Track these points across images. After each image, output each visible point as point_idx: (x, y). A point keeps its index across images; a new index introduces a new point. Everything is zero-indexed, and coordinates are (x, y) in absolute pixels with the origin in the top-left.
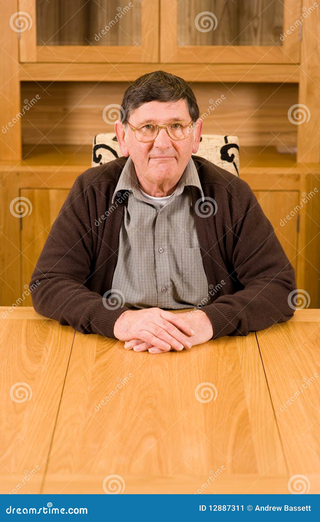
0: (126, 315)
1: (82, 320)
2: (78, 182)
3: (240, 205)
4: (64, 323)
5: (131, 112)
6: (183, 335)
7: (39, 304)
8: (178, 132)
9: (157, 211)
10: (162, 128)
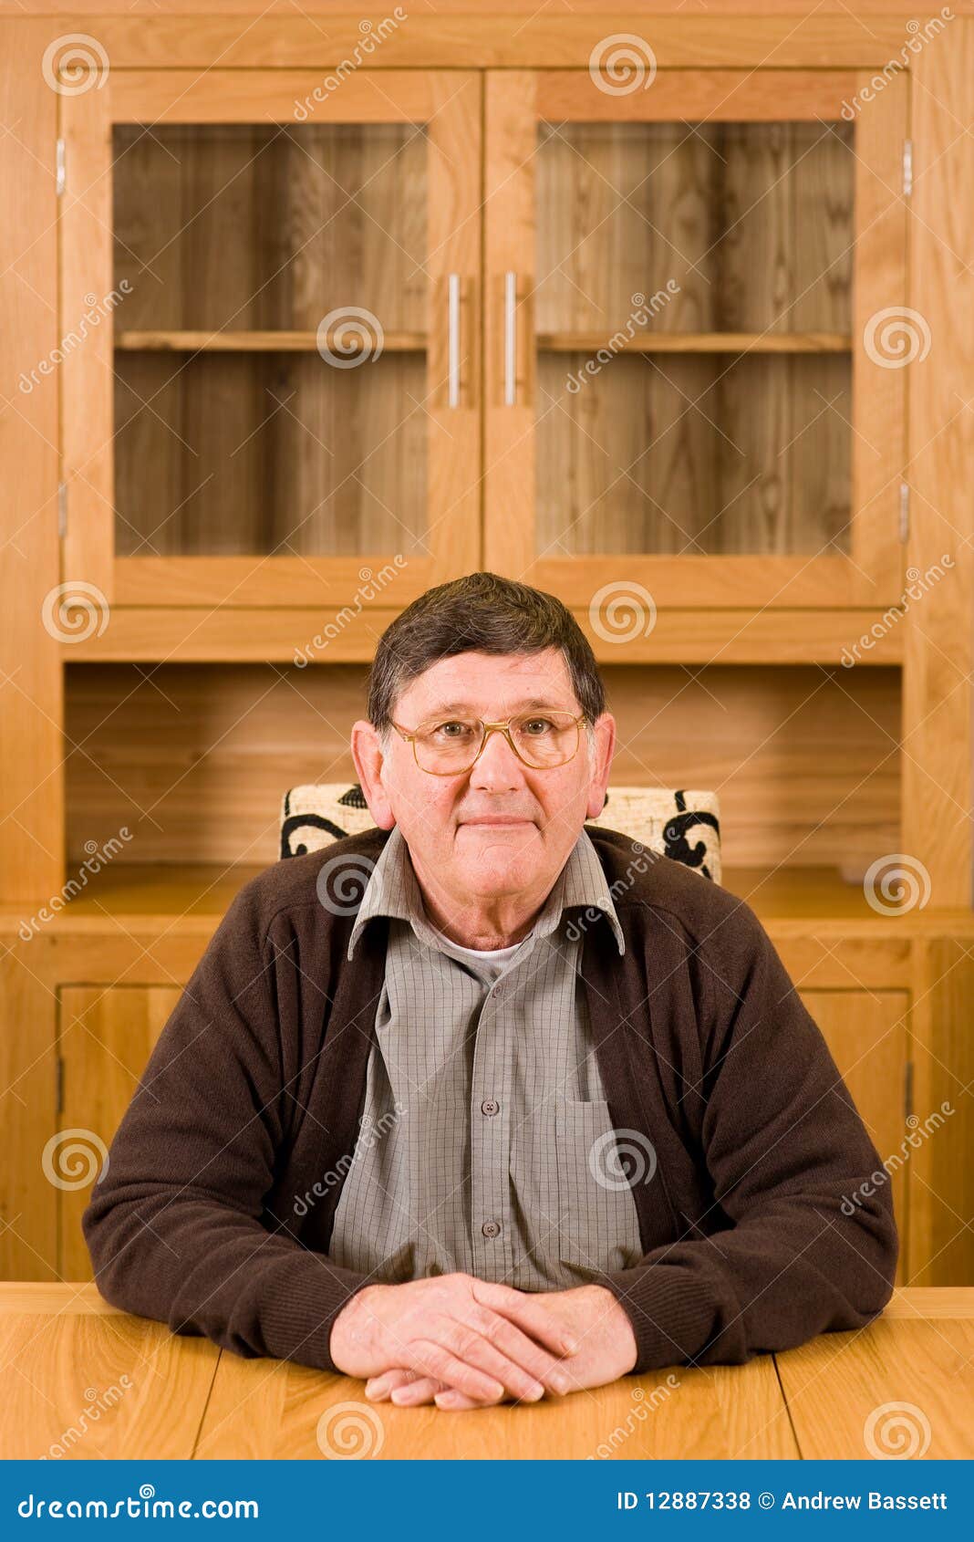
0: (370, 1297)
1: (234, 1322)
2: (244, 901)
3: (724, 970)
4: (188, 1331)
5: (399, 689)
6: (542, 1354)
7: (111, 1275)
8: (544, 742)
9: (482, 988)
10: (493, 730)
